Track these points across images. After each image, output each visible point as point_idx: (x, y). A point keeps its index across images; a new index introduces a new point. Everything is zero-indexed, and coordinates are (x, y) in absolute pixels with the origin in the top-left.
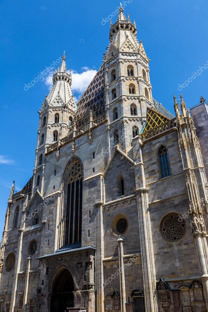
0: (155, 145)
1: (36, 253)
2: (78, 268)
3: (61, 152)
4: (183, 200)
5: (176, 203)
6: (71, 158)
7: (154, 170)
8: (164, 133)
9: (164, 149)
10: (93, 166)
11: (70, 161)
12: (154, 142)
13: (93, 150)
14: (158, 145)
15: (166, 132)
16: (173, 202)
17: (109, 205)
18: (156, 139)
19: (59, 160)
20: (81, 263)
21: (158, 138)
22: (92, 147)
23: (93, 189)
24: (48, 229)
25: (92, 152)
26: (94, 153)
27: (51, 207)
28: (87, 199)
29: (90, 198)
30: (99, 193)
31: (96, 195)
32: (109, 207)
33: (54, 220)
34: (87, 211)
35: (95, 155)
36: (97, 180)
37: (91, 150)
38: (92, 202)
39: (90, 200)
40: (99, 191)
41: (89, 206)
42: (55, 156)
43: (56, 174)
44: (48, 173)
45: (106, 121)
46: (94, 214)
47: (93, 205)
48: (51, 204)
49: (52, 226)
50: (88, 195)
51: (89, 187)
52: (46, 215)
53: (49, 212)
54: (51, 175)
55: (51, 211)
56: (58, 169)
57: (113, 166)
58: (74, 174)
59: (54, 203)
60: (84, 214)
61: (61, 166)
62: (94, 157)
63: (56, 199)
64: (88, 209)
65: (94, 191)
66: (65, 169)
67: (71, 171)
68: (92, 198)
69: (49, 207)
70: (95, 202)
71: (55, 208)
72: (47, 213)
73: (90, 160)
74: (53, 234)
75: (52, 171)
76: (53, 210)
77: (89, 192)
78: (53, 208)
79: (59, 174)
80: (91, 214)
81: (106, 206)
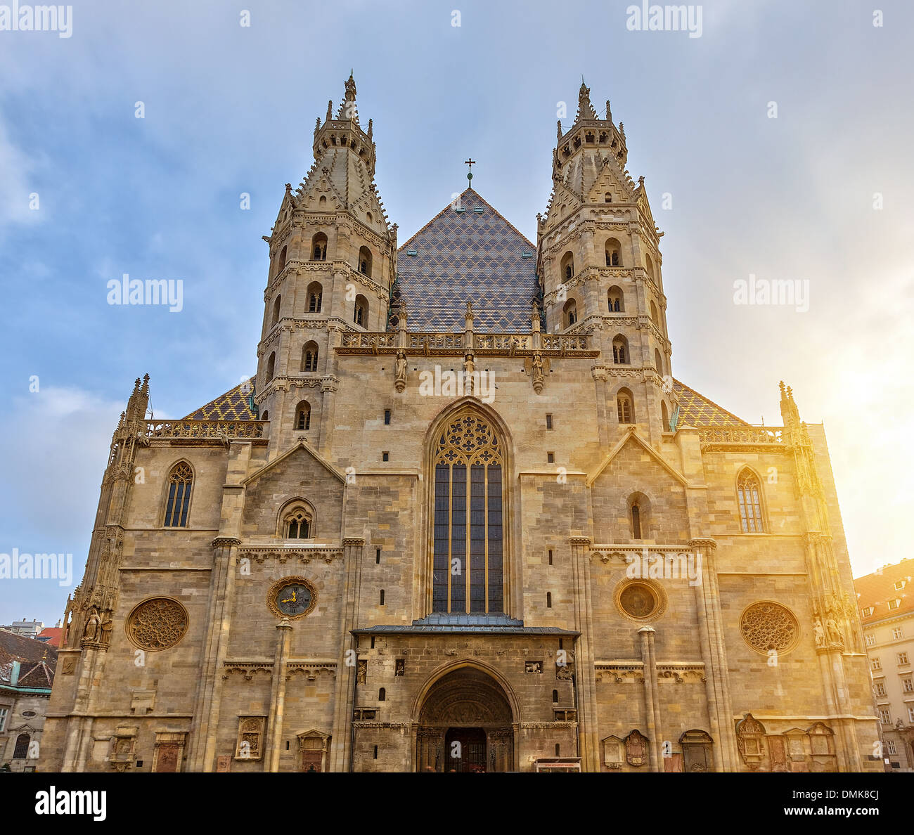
0: (732, 462)
1: (310, 615)
2: (531, 671)
3: (411, 368)
4: (795, 585)
5: (781, 587)
6: (459, 401)
7: (729, 511)
8: (759, 447)
9: (749, 477)
10: (548, 448)
11: (450, 406)
12: (729, 456)
13: (546, 407)
14: (739, 466)
15: (764, 447)
16: (773, 582)
17: (612, 552)
18: (738, 450)
19: (404, 387)
20: (541, 663)
21: (743, 451)
22: (542, 398)
23: (559, 502)
24: (378, 562)
25: (543, 412)
26: (549, 417)
27: (387, 506)
28: (538, 521)
29: (551, 520)
30: (583, 517)
31: (570, 518)
32: (609, 555)
33: (404, 544)
34: (539, 549)
35: (556, 422)
36: (574, 485)
37: (540, 405)
38: (559, 531)
39: (550, 524)
40: (581, 511)
41: (547, 538)
42: (383, 369)
43: (395, 423)
44: (351, 407)
45: (595, 354)
46: (567, 559)
47: (560, 537)
48: (384, 498)
49: (395, 558)
50: (541, 511)
51: (546, 494)
52: (362, 522)
53: (379, 518)
54: (368, 418)
55: (389, 517)
56: (403, 413)
57: (616, 469)
58: (461, 445)
59: (400, 498)
60: (531, 554)
61: (416, 407)
62: (550, 426)
63: (408, 489)
64: (544, 545)
65: (565, 509)
66: (431, 421)
67: (449, 433)
68: (555, 521)
69: (375, 504)
70: (567, 534)
71: (405, 512)
72: (368, 519)
73: (537, 429)
74: (402, 578)
75: (372, 406)
76: (397, 516)
77: (545, 506)
78: (395, 509)
79: (408, 426)
80: (554, 557)
81: (600, 552)
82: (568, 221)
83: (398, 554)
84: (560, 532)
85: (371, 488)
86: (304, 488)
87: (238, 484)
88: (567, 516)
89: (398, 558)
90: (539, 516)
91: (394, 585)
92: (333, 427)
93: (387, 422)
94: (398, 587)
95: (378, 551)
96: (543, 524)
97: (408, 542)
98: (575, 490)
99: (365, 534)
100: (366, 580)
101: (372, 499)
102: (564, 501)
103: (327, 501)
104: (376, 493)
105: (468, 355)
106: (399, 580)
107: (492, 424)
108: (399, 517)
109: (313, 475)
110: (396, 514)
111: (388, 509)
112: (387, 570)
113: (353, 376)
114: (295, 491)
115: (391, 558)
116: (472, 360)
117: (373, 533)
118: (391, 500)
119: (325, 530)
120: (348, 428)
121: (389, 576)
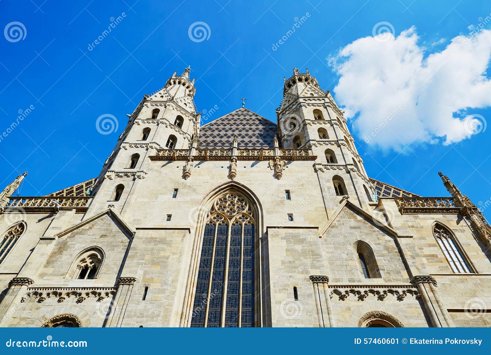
0: (425, 220)
3: (196, 167)
6: (225, 184)
7: (436, 255)
9: (442, 230)
10: (288, 211)
11: (220, 186)
13: (285, 187)
14: (430, 222)
17: (348, 289)
21: (430, 213)
22: (281, 182)
23: (299, 247)
24: (144, 299)
25: (283, 189)
26: (288, 192)
27: (161, 252)
28: (283, 263)
29: (294, 262)
30: (320, 259)
31: (309, 260)
32: (347, 292)
33: (169, 283)
34: (285, 286)
35: (292, 195)
36: (309, 235)
37: (280, 185)
38: (301, 270)
39: (292, 265)
40: (317, 255)
41: (290, 277)
42: (178, 167)
43: (180, 197)
44: (151, 187)
45: (314, 158)
46: (309, 296)
47: (302, 276)
48: (160, 246)
49: (160, 295)
50: (285, 255)
51: (288, 241)
52: (139, 264)
53: (153, 260)
54: (161, 194)
55: (161, 260)
56: (186, 191)
57: (340, 225)
58: (225, 211)
59: (173, 245)
60: (278, 291)
61: (196, 187)
62: (289, 198)
63: (181, 238)
64: (289, 283)
65: (304, 253)
66: (205, 196)
67: (217, 204)
68: (297, 262)
69: (152, 249)
70: (307, 272)
71: (176, 256)
72: (144, 261)
73: (280, 199)
74: (162, 314)
75: (165, 187)
76: (168, 259)
77: (287, 250)
78: (167, 254)
79: (188, 198)
80: (298, 293)
81: (338, 289)
82: (292, 105)
83: (163, 291)
84: (301, 272)
85: (152, 238)
86: (102, 240)
87: (52, 236)
88: (306, 258)
89: (162, 295)
90: (283, 259)
91: (152, 321)
92: (136, 199)
93: (175, 196)
94: (156, 322)
95: (146, 289)
96: (287, 265)
97: (173, 281)
98: (310, 238)
99: (139, 275)
100: (129, 316)
101: (151, 246)
102: (303, 246)
103: (116, 249)
104: (155, 241)
105: (233, 159)
106: (159, 316)
107: (248, 198)
108: (169, 260)
109: (111, 231)
110: (167, 258)
111: (162, 254)
112: (149, 306)
113: (157, 171)
114: (94, 242)
115: (156, 295)
116: (236, 162)
117: (145, 273)
118: (166, 247)
119: (108, 272)
120: (146, 200)
121: (150, 313)
